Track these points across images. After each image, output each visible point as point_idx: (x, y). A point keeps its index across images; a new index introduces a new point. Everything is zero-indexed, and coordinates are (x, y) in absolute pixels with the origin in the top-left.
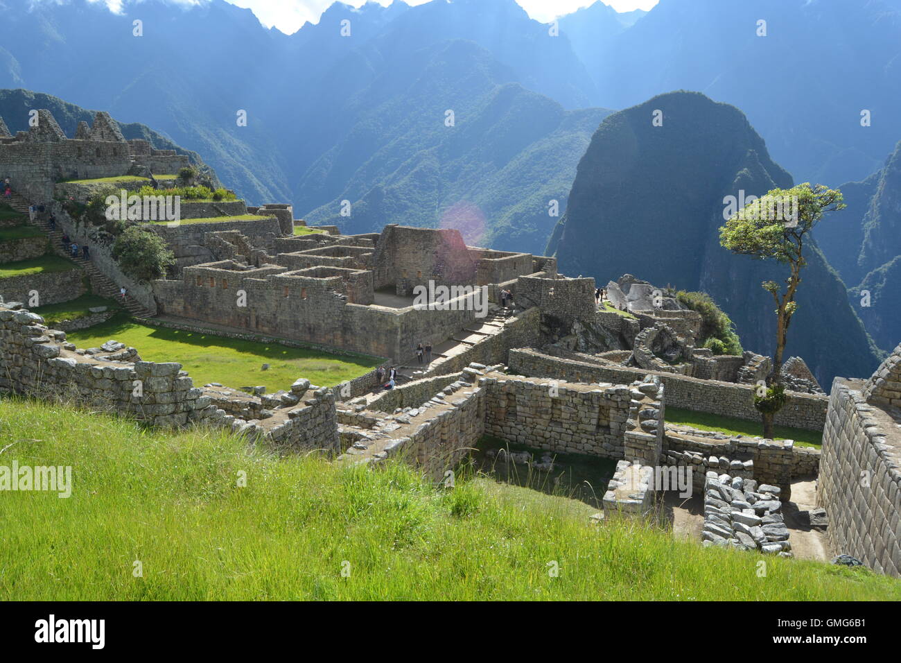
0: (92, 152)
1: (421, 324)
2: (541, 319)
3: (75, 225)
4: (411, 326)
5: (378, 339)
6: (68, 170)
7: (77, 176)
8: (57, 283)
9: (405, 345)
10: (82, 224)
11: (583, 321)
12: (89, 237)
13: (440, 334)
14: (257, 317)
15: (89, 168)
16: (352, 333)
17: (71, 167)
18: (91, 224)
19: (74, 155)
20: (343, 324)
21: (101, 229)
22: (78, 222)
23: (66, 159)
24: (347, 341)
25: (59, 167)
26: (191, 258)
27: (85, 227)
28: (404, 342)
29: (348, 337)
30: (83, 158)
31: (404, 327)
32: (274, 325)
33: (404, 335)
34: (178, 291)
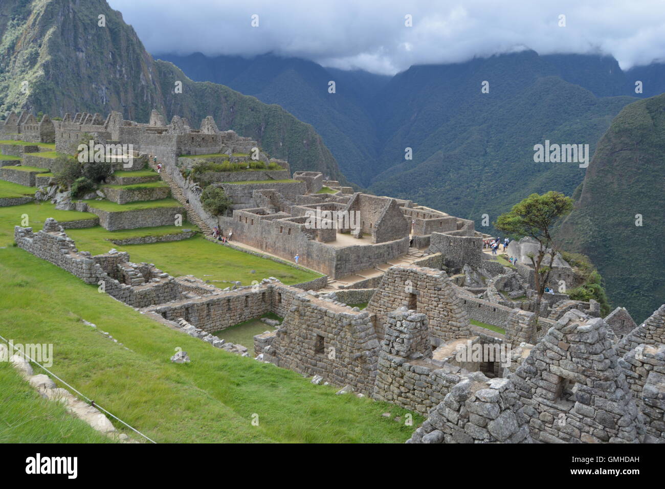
0: (199, 140)
1: (353, 257)
2: (443, 261)
3: (184, 182)
4: (344, 258)
5: (324, 263)
6: (185, 150)
7: (190, 154)
8: (169, 214)
9: (339, 268)
10: (188, 181)
11: (472, 266)
12: (190, 189)
13: (368, 264)
14: (266, 243)
15: (198, 149)
16: (312, 258)
17: (187, 148)
18: (192, 182)
19: (190, 141)
20: (308, 252)
21: (197, 185)
22: (186, 180)
23: (185, 144)
24: (309, 263)
25: (181, 149)
26: (243, 205)
27: (189, 183)
28: (339, 266)
29: (310, 260)
30: (194, 143)
31: (339, 257)
32: (274, 248)
33: (339, 263)
34: (230, 223)
